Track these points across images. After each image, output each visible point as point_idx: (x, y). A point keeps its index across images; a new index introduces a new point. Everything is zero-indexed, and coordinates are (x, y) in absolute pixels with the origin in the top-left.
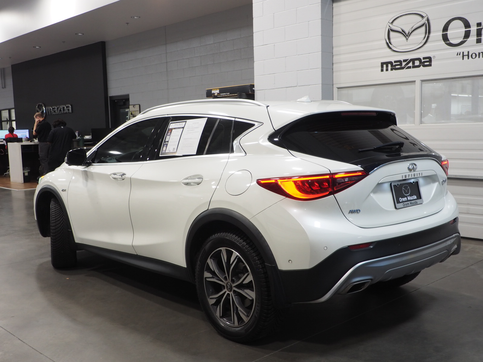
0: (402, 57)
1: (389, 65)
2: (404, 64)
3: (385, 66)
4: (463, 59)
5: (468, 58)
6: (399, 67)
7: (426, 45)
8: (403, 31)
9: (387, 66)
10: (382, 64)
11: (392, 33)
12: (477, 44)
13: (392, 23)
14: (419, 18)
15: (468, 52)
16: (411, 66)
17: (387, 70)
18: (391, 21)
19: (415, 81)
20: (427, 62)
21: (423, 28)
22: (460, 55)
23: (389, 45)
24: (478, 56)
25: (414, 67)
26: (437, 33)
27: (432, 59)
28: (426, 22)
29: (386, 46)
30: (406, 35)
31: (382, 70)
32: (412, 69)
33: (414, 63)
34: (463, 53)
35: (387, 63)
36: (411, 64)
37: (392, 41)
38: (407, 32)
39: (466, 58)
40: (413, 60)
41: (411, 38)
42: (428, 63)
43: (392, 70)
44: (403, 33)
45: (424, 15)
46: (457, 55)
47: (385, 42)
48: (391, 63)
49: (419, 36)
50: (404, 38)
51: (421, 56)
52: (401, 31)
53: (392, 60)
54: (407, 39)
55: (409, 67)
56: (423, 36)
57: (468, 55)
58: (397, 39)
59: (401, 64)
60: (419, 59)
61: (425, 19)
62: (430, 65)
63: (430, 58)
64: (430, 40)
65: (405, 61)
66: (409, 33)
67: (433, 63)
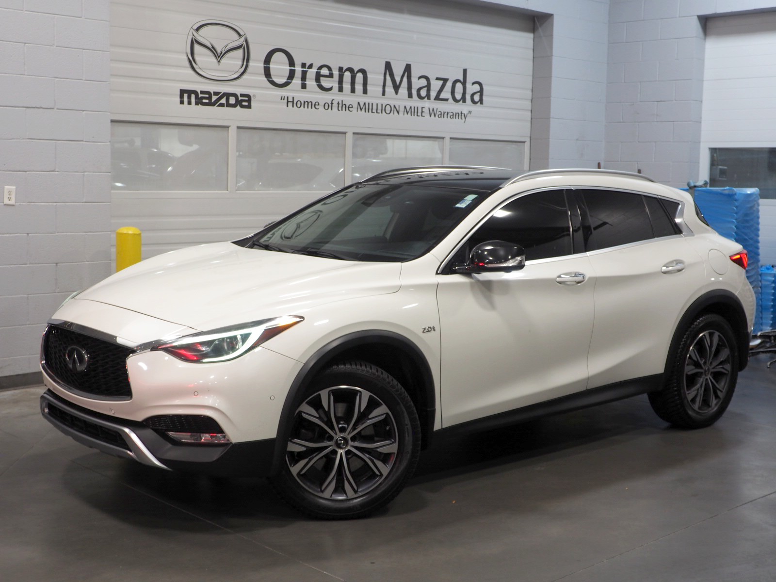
0: (212, 88)
1: (193, 96)
2: (214, 98)
3: (186, 96)
4: (287, 106)
5: (293, 106)
6: (207, 101)
7: (245, 77)
8: (213, 47)
9: (189, 98)
10: (182, 92)
11: (197, 47)
12: (302, 90)
13: (198, 29)
14: (236, 36)
15: (293, 98)
16: (224, 104)
17: (189, 103)
18: (195, 27)
19: (228, 127)
20: (244, 102)
21: (241, 51)
22: (284, 99)
23: (192, 62)
24: (302, 105)
25: (229, 105)
26: (257, 64)
27: (252, 99)
28: (245, 43)
29: (187, 64)
30: (219, 56)
31: (182, 102)
32: (226, 109)
33: (227, 100)
34: (288, 97)
35: (190, 92)
36: (223, 101)
37: (197, 58)
38: (219, 52)
39: (290, 104)
40: (228, 95)
41: (223, 61)
42: (246, 104)
43: (197, 104)
44: (212, 49)
45: (242, 33)
46: (281, 99)
47: (186, 57)
48: (195, 92)
49: (234, 61)
50: (214, 60)
51: (239, 91)
52: (210, 46)
53: (199, 88)
54: (219, 62)
55: (222, 105)
56: (240, 63)
57: (293, 102)
58: (204, 58)
59: (210, 98)
60: (235, 95)
61: (243, 39)
62: (249, 107)
63: (248, 96)
64: (249, 70)
65: (216, 94)
66: (221, 53)
67: (253, 104)
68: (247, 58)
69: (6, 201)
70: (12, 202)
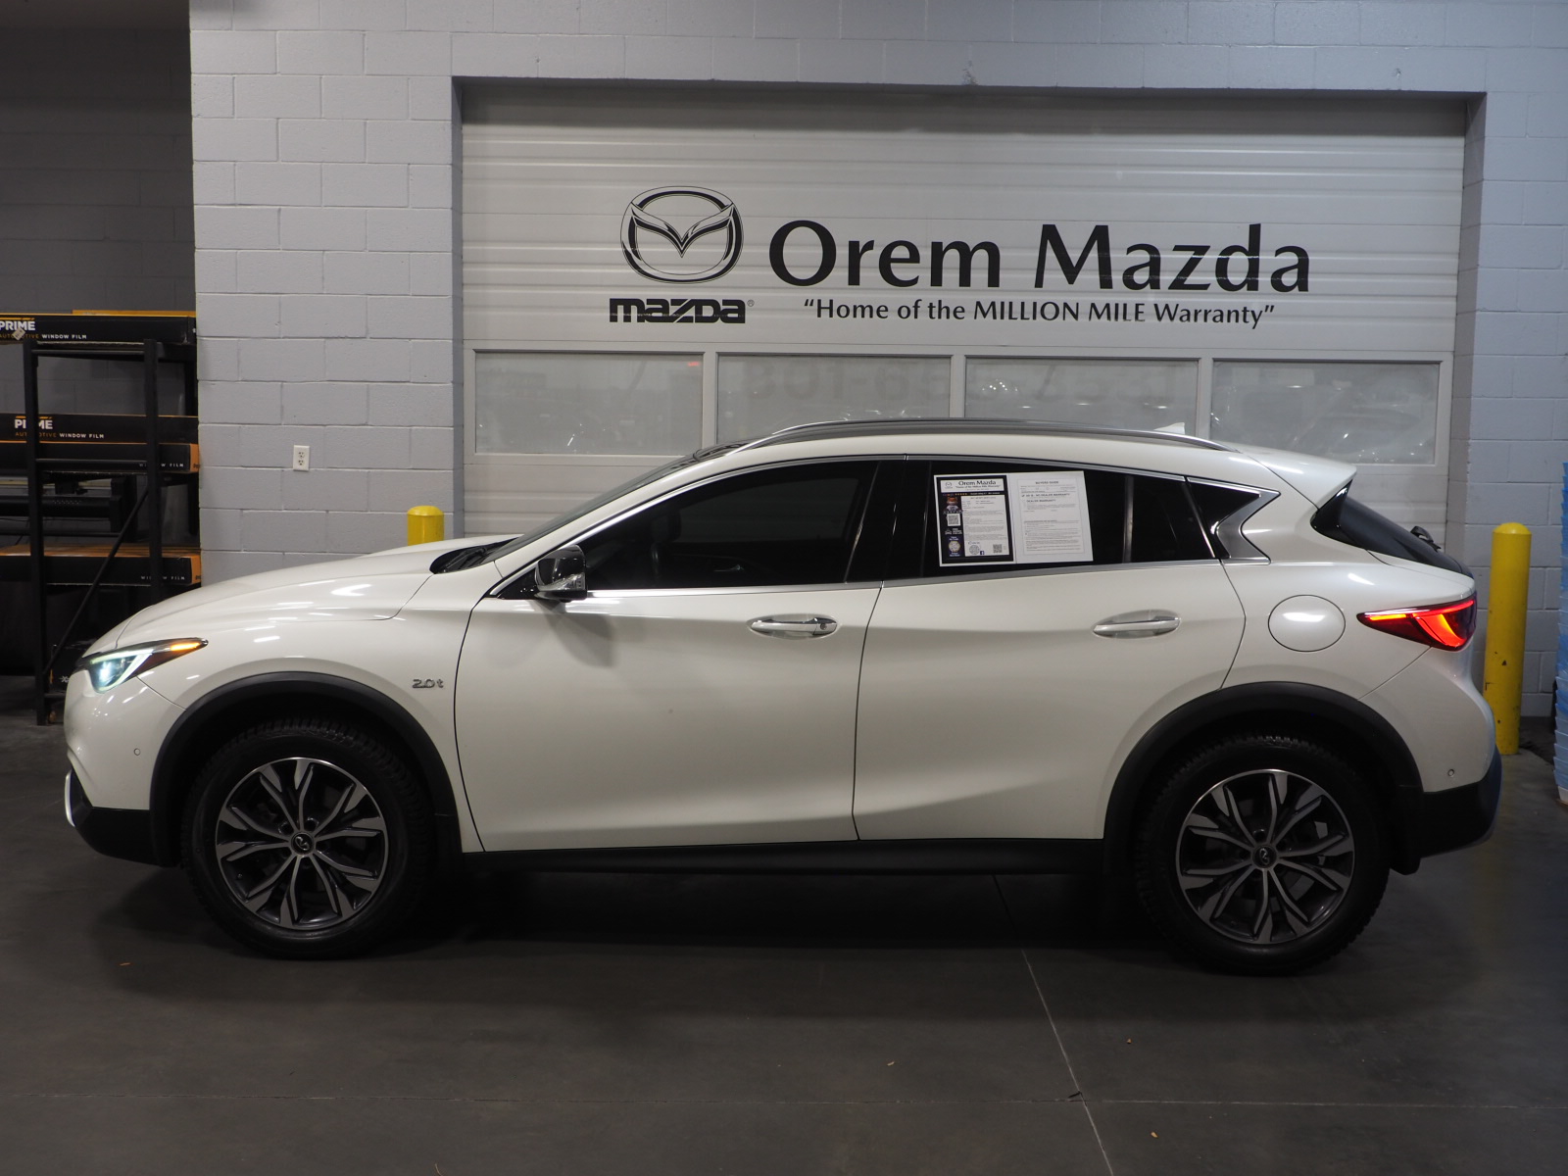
0: (668, 293)
1: (634, 309)
2: (673, 310)
3: (621, 309)
4: (819, 316)
5: (831, 316)
6: (660, 314)
7: (732, 272)
8: (670, 229)
9: (627, 310)
10: (614, 303)
11: (640, 232)
12: (851, 286)
13: (642, 205)
14: (715, 208)
15: (831, 301)
16: (692, 317)
17: (627, 319)
18: (638, 201)
19: (701, 354)
20: (733, 312)
21: (724, 233)
22: (811, 305)
23: (632, 258)
24: (851, 313)
25: (700, 319)
26: (755, 249)
27: (746, 306)
28: (731, 218)
29: (624, 259)
30: (682, 243)
31: (614, 319)
32: (694, 325)
33: (699, 311)
34: (819, 301)
35: (627, 303)
36: (691, 313)
37: (640, 249)
38: (682, 235)
39: (825, 313)
40: (698, 304)
41: (690, 250)
42: (736, 315)
43: (640, 320)
44: (670, 234)
45: (726, 202)
46: (806, 305)
47: (621, 249)
48: (638, 303)
49: (712, 248)
50: (673, 249)
51: (719, 296)
52: (665, 229)
53: (643, 295)
54: (682, 252)
55: (688, 320)
56: (724, 250)
57: (831, 308)
58: (653, 248)
59: (665, 309)
60: (713, 303)
61: (727, 212)
62: (741, 320)
63: (740, 305)
64: (740, 260)
65: (675, 302)
66: (687, 237)
67: (747, 316)
68: (736, 243)
69: (296, 466)
70: (305, 467)
